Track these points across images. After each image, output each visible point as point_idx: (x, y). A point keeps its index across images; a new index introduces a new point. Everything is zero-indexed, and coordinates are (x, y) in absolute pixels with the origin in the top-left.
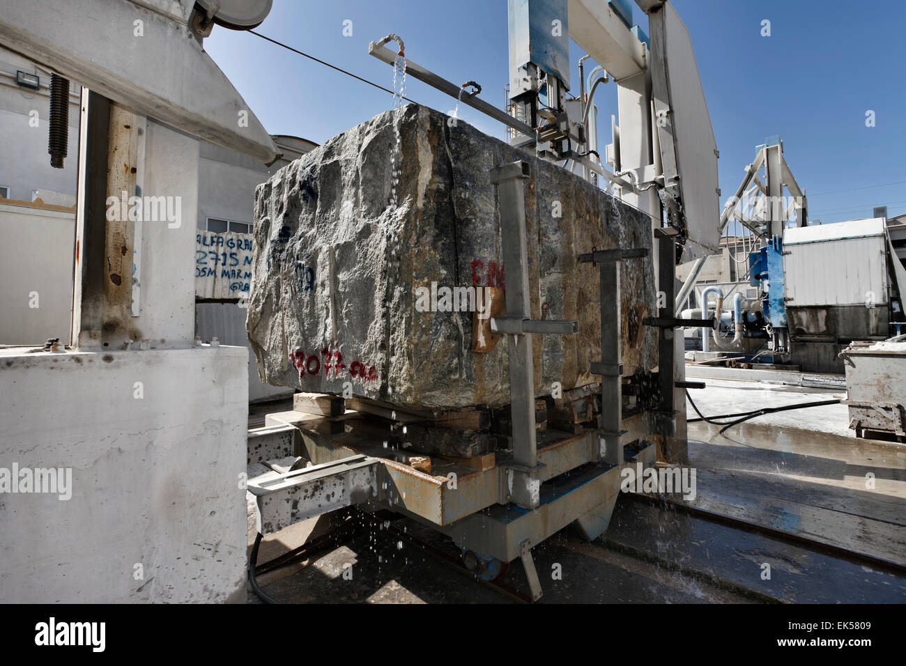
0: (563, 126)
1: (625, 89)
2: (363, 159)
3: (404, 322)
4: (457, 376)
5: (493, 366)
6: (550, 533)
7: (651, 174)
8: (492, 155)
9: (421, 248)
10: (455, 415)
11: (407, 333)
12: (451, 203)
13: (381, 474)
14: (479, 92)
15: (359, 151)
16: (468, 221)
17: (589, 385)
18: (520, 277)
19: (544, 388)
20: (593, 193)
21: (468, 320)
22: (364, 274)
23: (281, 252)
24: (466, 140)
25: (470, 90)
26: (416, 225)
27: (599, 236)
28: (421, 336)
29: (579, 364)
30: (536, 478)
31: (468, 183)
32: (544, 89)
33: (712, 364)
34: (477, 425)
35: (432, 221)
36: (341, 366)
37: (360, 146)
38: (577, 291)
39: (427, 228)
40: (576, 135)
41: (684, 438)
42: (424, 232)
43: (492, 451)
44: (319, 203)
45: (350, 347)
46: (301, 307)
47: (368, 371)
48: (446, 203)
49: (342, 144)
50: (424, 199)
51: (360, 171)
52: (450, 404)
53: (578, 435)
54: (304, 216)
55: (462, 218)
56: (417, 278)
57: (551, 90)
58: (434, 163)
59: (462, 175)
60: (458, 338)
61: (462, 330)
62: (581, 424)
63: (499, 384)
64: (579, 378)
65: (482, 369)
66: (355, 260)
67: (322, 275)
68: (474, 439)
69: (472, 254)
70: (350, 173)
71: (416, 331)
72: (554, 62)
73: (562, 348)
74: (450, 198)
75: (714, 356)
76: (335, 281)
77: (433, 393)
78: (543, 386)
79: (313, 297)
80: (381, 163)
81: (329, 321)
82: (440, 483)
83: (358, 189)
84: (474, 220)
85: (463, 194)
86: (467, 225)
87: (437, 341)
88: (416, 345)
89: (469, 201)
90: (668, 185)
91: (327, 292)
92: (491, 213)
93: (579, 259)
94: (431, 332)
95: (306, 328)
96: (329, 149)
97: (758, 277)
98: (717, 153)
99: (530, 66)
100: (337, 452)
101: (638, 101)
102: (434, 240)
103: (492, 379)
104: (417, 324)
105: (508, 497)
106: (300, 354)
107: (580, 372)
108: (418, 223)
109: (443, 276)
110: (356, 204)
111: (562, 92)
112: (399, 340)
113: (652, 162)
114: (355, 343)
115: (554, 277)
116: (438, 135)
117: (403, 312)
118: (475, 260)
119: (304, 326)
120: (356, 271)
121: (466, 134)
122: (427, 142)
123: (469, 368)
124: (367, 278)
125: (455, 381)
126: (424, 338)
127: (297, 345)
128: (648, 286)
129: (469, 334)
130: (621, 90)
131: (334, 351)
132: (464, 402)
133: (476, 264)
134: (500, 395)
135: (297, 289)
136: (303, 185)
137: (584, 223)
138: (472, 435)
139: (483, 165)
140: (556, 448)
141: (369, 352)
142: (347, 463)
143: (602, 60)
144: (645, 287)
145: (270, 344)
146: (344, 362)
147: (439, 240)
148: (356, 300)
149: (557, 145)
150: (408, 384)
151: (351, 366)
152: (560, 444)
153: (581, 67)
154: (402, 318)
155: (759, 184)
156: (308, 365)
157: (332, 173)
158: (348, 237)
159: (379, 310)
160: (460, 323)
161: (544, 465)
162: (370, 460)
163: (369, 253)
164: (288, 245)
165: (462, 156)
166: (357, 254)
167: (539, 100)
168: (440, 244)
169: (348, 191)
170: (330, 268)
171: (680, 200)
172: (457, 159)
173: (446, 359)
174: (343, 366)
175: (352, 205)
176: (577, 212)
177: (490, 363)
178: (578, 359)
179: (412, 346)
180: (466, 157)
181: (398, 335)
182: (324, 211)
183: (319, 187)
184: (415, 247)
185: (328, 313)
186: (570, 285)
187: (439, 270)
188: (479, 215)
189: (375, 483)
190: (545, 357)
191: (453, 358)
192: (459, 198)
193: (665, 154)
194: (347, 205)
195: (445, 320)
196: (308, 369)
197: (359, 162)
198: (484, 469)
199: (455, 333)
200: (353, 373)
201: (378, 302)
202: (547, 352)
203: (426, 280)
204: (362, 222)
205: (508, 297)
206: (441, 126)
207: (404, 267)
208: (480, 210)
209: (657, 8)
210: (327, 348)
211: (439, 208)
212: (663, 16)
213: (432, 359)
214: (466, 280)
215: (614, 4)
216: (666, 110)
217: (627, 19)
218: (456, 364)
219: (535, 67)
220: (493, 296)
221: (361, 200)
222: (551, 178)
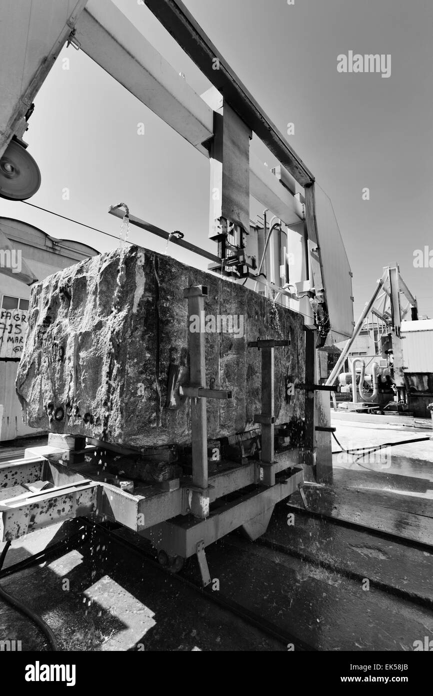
0: (241, 258)
1: (292, 231)
2: (101, 278)
3: (119, 388)
5: (182, 418)
6: (220, 536)
7: (307, 286)
8: (188, 279)
9: (133, 339)
10: (155, 452)
11: (121, 396)
12: (156, 310)
13: (100, 494)
15: (99, 272)
16: (168, 322)
17: (255, 430)
18: (199, 360)
19: (221, 433)
20: (261, 301)
21: (165, 387)
22: (96, 353)
23: (44, 333)
24: (170, 269)
26: (131, 324)
27: (265, 329)
28: (130, 398)
29: (247, 415)
30: (207, 496)
31: (169, 297)
32: (232, 233)
33: (359, 411)
34: (168, 459)
35: (142, 321)
36: (78, 416)
37: (100, 268)
38: (247, 366)
39: (139, 326)
40: (251, 264)
41: (330, 465)
42: (136, 329)
43: (177, 478)
44: (71, 303)
45: (84, 403)
46: (54, 373)
47: (95, 420)
48: (153, 310)
49: (89, 265)
50: (138, 307)
51: (98, 286)
52: (150, 444)
53: (244, 465)
54: (61, 310)
55: (164, 319)
56: (129, 359)
57: (237, 234)
58: (146, 284)
59: (165, 292)
60: (156, 399)
61: (160, 394)
62: (247, 457)
63: (186, 430)
64: (247, 425)
65: (174, 420)
66: (91, 344)
67: (70, 352)
68: (165, 469)
69: (170, 340)
70: (92, 286)
71: (127, 395)
72: (239, 217)
73: (235, 405)
74: (156, 307)
75: (360, 406)
76: (77, 357)
77: (137, 437)
78: (220, 431)
79: (62, 366)
80: (112, 282)
81: (72, 384)
82: (138, 501)
83: (96, 296)
84: (172, 321)
85: (165, 303)
86: (167, 324)
87: (141, 401)
88: (126, 404)
89: (168, 309)
90: (318, 294)
91: (71, 364)
92: (185, 316)
93: (249, 345)
94: (137, 395)
95: (56, 388)
96: (81, 268)
97: (387, 352)
98: (351, 274)
99: (222, 219)
100: (72, 478)
101: (300, 240)
102: (143, 334)
103: (181, 427)
104: (128, 390)
105: (188, 510)
106: (51, 406)
107: (248, 421)
109: (148, 358)
110: (95, 306)
111: (244, 235)
112: (115, 400)
113: (308, 279)
114: (88, 400)
115: (230, 357)
116: (150, 265)
117: (118, 382)
118: (172, 347)
119: (55, 386)
120: (91, 352)
121: (169, 265)
122: (142, 270)
123: (164, 420)
124: (98, 357)
125: (153, 428)
126: (132, 399)
127: (50, 399)
128: (300, 361)
129: (165, 397)
130: (290, 232)
131: (74, 405)
132: (160, 443)
133: (174, 349)
134: (187, 438)
135: (52, 361)
136: (62, 290)
137: (254, 321)
138: (164, 466)
139: (180, 285)
140: (227, 474)
141: (97, 407)
142: (76, 486)
143: (276, 212)
144: (298, 362)
145: (31, 398)
146: (80, 413)
147: (146, 334)
148: (90, 371)
149: (240, 269)
150: (120, 431)
151: (85, 416)
152: (230, 471)
153: (265, 215)
154: (118, 385)
155: (387, 291)
156: (56, 414)
157: (81, 283)
158: (88, 328)
159: (104, 379)
160: (159, 389)
161: (213, 487)
162: (94, 484)
163: (100, 340)
164: (49, 329)
165: (166, 279)
166: (93, 340)
167: (227, 240)
168: (147, 336)
169: (90, 298)
170: (75, 348)
171: (324, 305)
172: (162, 281)
173: (147, 413)
174: (79, 416)
175: (92, 307)
176: (248, 314)
177: (180, 416)
178: (247, 412)
179: (124, 404)
180: (169, 280)
181: (115, 397)
182: (75, 309)
183: (72, 293)
184: (129, 338)
185: (71, 378)
186: (242, 362)
187: (145, 353)
188: (176, 317)
189: (95, 500)
190: (222, 411)
191: (153, 413)
192: (162, 306)
193: (315, 275)
194: (89, 306)
195: (148, 387)
196: (56, 417)
197: (98, 279)
198: (171, 490)
199: (154, 396)
200: (86, 421)
201: (104, 373)
202: (223, 408)
203: (136, 361)
204: (97, 319)
205: (191, 372)
206: (153, 260)
207: (121, 352)
208: (177, 314)
209: (309, 185)
210: (69, 402)
211: (148, 313)
212: (313, 190)
213: (137, 414)
214: (164, 360)
215: (283, 181)
216: (315, 247)
217: (292, 189)
218: (155, 417)
219: (226, 220)
220: (181, 371)
221: (98, 305)
222: (231, 292)
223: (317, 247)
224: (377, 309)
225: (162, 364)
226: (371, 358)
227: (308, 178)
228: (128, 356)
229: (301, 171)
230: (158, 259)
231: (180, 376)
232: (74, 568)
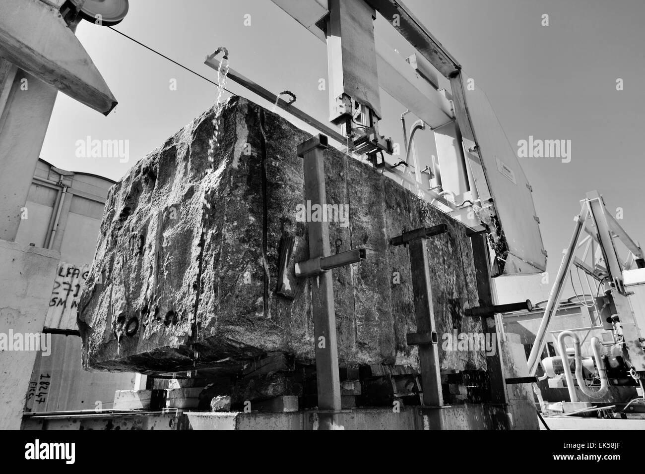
1: (440, 134)
2: (194, 138)
3: (213, 258)
4: (262, 315)
5: (300, 315)
9: (233, 198)
11: (215, 269)
12: (263, 168)
15: (192, 134)
16: (278, 186)
17: (410, 364)
18: (321, 226)
19: (359, 355)
21: (275, 266)
22: (185, 227)
23: (119, 229)
24: (279, 126)
25: (287, 98)
26: (230, 181)
28: (228, 271)
29: (397, 339)
30: (340, 423)
31: (279, 156)
33: (584, 416)
34: (281, 367)
35: (245, 179)
36: (157, 319)
37: (193, 130)
39: (240, 184)
40: (386, 147)
42: (237, 187)
43: (294, 395)
44: (157, 181)
45: (166, 298)
46: (129, 273)
47: (180, 317)
48: (258, 168)
49: (180, 135)
50: (239, 162)
51: (190, 148)
52: (256, 343)
54: (144, 196)
55: (273, 181)
56: (227, 221)
58: (249, 137)
59: (274, 150)
60: (264, 279)
61: (268, 274)
63: (307, 334)
64: (398, 355)
65: (288, 315)
66: (179, 218)
67: (151, 237)
68: (277, 379)
69: (281, 210)
70: (182, 152)
71: (223, 266)
72: (366, 96)
73: (376, 318)
74: (263, 165)
75: (584, 406)
77: (237, 328)
78: (358, 352)
79: (140, 261)
81: (152, 278)
82: (233, 415)
83: (188, 162)
84: (283, 186)
85: (273, 163)
86: (277, 188)
87: (242, 276)
88: (222, 278)
89: (278, 169)
90: (485, 206)
91: (152, 253)
92: (301, 184)
93: (391, 243)
94: (237, 269)
95: (131, 292)
96: (170, 140)
97: (610, 320)
98: (530, 188)
99: (345, 96)
101: (452, 143)
102: (245, 193)
103: (299, 327)
104: (225, 260)
106: (121, 319)
107: (399, 348)
108: (232, 179)
109: (251, 222)
110: (185, 174)
111: (375, 119)
112: (208, 276)
113: (469, 189)
116: (254, 118)
117: (212, 251)
118: (283, 216)
119: (129, 291)
120: (179, 227)
121: (279, 121)
122: (244, 122)
123: (275, 311)
124: (187, 231)
125: (260, 319)
126: (230, 273)
127: (120, 309)
129: (275, 278)
130: (437, 136)
131: (153, 306)
132: (270, 346)
135: (128, 258)
136: (146, 171)
137: (395, 214)
138: (275, 375)
139: (293, 146)
141: (182, 298)
144: (467, 284)
145: (96, 320)
146: (161, 314)
147: (251, 194)
148: (176, 251)
149: (372, 158)
150: (213, 315)
151: (166, 317)
153: (403, 120)
154: (212, 255)
155: (591, 234)
156: (127, 328)
157: (169, 156)
158: (176, 201)
159: (194, 256)
160: (267, 267)
163: (191, 209)
164: (126, 223)
165: (275, 136)
166: (181, 213)
167: (353, 121)
168: (250, 197)
169: (180, 168)
170: (158, 229)
171: (496, 218)
172: (270, 138)
173: (251, 296)
174: (159, 319)
175: (183, 176)
176: (386, 203)
177: (298, 311)
178: (396, 333)
179: (219, 279)
180: (279, 138)
181: (208, 273)
182: (160, 187)
183: (158, 170)
184: (227, 196)
185: (151, 272)
186: (383, 263)
187: (248, 216)
188: (289, 183)
190: (358, 323)
191: (258, 296)
192: (270, 165)
193: (478, 181)
194: (178, 177)
195: (252, 261)
196: (127, 330)
197: (190, 141)
198: (286, 410)
199: (261, 273)
200: (167, 323)
201: (194, 249)
203: (235, 224)
204: (188, 186)
205: (311, 245)
206: (258, 112)
207: (217, 214)
208: (290, 179)
209: (455, 74)
210: (147, 306)
211: (252, 170)
212: (460, 79)
213: (237, 292)
214: (274, 231)
215: (420, 70)
216: (473, 145)
217: (433, 82)
218: (261, 302)
219: (349, 98)
220: (297, 243)
221: (189, 170)
222: (361, 172)
223: (475, 145)
224: (583, 260)
225: (270, 236)
226: (587, 331)
227: (452, 64)
228: (225, 218)
229: (441, 57)
230: (265, 113)
231: (295, 249)
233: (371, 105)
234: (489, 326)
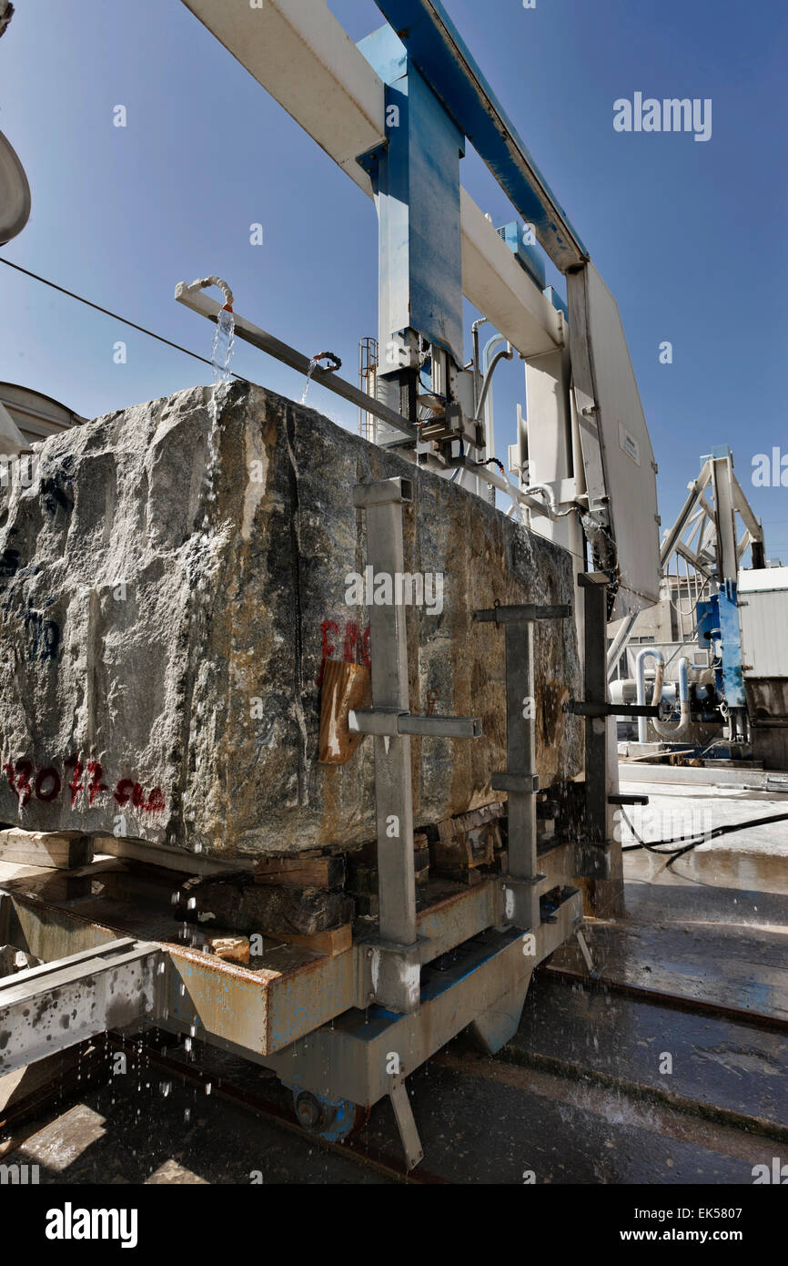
0: (454, 423)
1: (535, 369)
2: (156, 457)
3: (214, 717)
5: (350, 784)
6: (433, 1049)
7: (570, 491)
8: (355, 463)
9: (245, 602)
10: (290, 865)
11: (218, 736)
12: (293, 533)
14: (337, 368)
15: (149, 443)
16: (317, 562)
17: (488, 805)
18: (396, 649)
19: (426, 815)
20: (495, 520)
21: (314, 713)
22: (149, 637)
24: (318, 440)
25: (324, 364)
26: (239, 566)
27: (503, 583)
28: (241, 741)
29: (475, 775)
30: (414, 962)
31: (319, 504)
32: (427, 366)
33: (651, 761)
34: (325, 880)
35: (263, 560)
36: (98, 786)
37: (151, 435)
38: (471, 664)
39: (255, 571)
40: (473, 437)
41: (618, 878)
42: (251, 577)
43: (346, 922)
44: (74, 517)
45: (118, 756)
46: (32, 685)
47: (147, 796)
48: (286, 533)
49: (120, 427)
50: (252, 526)
51: (149, 475)
52: (283, 847)
53: (473, 886)
54: (46, 535)
55: (309, 556)
56: (237, 648)
57: (437, 368)
58: (269, 471)
59: (310, 491)
60: (297, 742)
61: (303, 729)
62: (477, 868)
63: (358, 812)
64: (474, 797)
65: (333, 790)
66: (135, 614)
67: (75, 634)
68: (320, 903)
69: (322, 611)
70: (132, 475)
71: (233, 733)
72: (443, 329)
73: (450, 752)
74: (292, 526)
75: (654, 750)
76: (98, 647)
77: (256, 832)
78: (422, 811)
79: (55, 669)
80: (185, 466)
81: (83, 711)
82: (265, 982)
83: (145, 501)
84: (326, 560)
85: (311, 520)
86: (316, 566)
87: (266, 748)
88: (232, 755)
89: (319, 530)
90: (595, 509)
91: (81, 663)
92: (351, 549)
93: (475, 616)
94: (256, 734)
95: (38, 721)
96: (97, 433)
97: (708, 636)
98: (654, 466)
99: (408, 334)
100: (80, 935)
101: (552, 388)
102: (265, 590)
103: (348, 805)
104: (235, 722)
105: (372, 995)
106: (23, 765)
107: (477, 787)
108: (242, 563)
109: (279, 646)
110: (140, 525)
111: (453, 373)
112: (204, 746)
113: (571, 475)
114: (126, 748)
115: (439, 643)
116: (277, 430)
117: (214, 702)
118: (326, 620)
119: (34, 718)
120: (135, 633)
121: (318, 430)
122: (260, 440)
123: (313, 790)
124: (154, 645)
125: (291, 810)
126: (246, 743)
127: (20, 749)
128: (569, 653)
129: (315, 736)
130: (531, 372)
131: (89, 761)
132: (304, 844)
133: (328, 627)
134: (359, 829)
135: (27, 656)
136: (48, 486)
137: (482, 565)
138: (317, 896)
139: (341, 478)
140: (442, 909)
141: (151, 765)
142: (102, 955)
143: (504, 326)
144: (565, 655)
146: (106, 780)
147: (273, 591)
148: (133, 678)
149: (445, 447)
150: (217, 819)
151: (118, 787)
152: (448, 901)
153: (476, 333)
154: (211, 711)
155: (707, 509)
156: (38, 785)
157: (100, 472)
158: (123, 576)
159: (171, 696)
160: (302, 719)
161: (427, 939)
162: (143, 947)
163: (159, 604)
164: (14, 581)
165: (311, 463)
166: (138, 605)
167: (420, 382)
168: (274, 595)
169: (127, 504)
170: (90, 624)
171: (608, 529)
172: (303, 466)
173: (279, 776)
175: (134, 526)
176: (472, 547)
177: (346, 779)
178: (473, 767)
179: (226, 756)
180: (317, 466)
181: (204, 739)
182: (82, 531)
183: (76, 492)
184: (236, 600)
185: (81, 698)
186: (462, 656)
187: (273, 636)
188: (335, 551)
189: (150, 986)
190: (426, 767)
191: (290, 774)
192: (305, 527)
193: (589, 465)
194: (124, 524)
195: (279, 715)
196: (37, 791)
197: (149, 460)
198: (335, 953)
199: (293, 733)
200: (121, 798)
201: (170, 684)
202: (428, 759)
203: (251, 652)
204: (148, 557)
205: (375, 679)
206: (282, 417)
207: (217, 631)
208: (335, 545)
209: (576, 270)
211: (275, 541)
212: (585, 279)
213: (258, 777)
214: (312, 651)
215: (522, 256)
216: (590, 405)
217: (538, 278)
218: (295, 783)
219: (416, 335)
220: (353, 676)
221: (149, 521)
222: (437, 497)
223: (593, 406)
225: (306, 660)
226: (678, 647)
227: (576, 252)
228: (233, 642)
229: (562, 237)
230: (294, 415)
231: (349, 687)
232: (88, 1148)
233: (449, 348)
234: (595, 730)
